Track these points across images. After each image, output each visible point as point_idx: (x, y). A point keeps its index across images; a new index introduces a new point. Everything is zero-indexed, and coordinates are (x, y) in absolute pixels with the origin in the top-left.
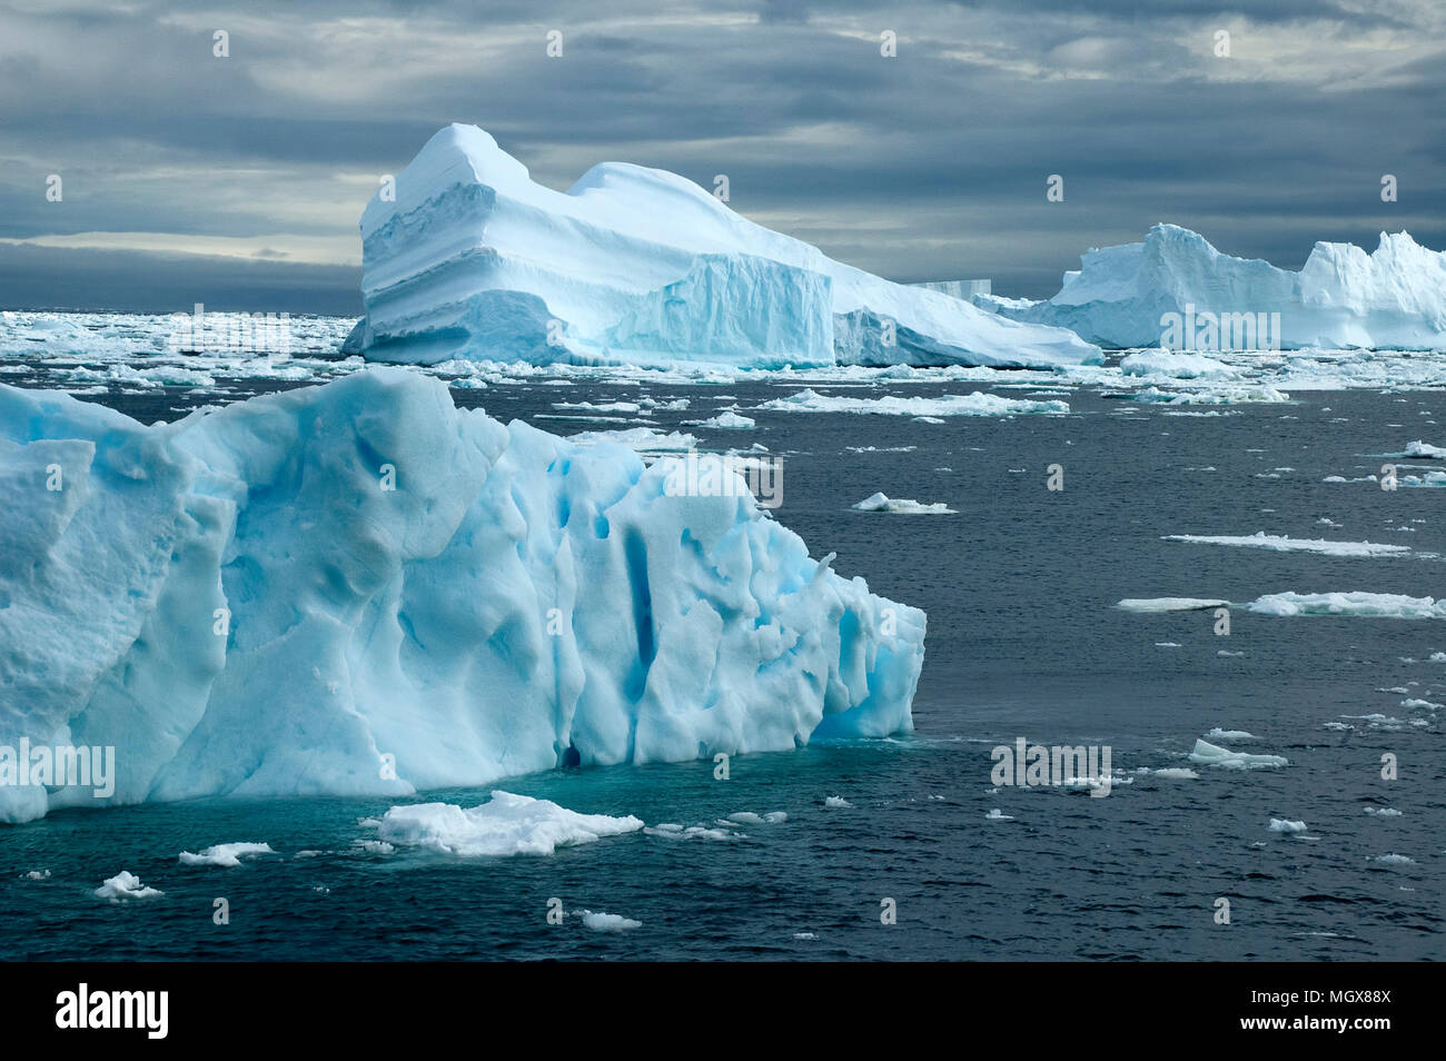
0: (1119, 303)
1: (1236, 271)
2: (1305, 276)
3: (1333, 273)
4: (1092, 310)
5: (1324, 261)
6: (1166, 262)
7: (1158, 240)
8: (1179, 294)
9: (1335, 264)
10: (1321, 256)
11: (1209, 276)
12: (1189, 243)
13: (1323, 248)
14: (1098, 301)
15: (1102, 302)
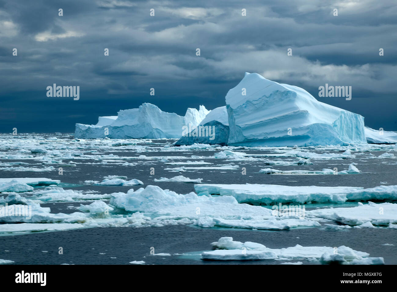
0: (133, 126)
1: (167, 116)
2: (186, 117)
3: (192, 117)
4: (124, 128)
5: (190, 113)
6: (148, 114)
7: (146, 107)
8: (152, 123)
9: (193, 114)
10: (189, 112)
11: (159, 117)
12: (154, 108)
13: (190, 110)
14: (126, 125)
15: (127, 125)
